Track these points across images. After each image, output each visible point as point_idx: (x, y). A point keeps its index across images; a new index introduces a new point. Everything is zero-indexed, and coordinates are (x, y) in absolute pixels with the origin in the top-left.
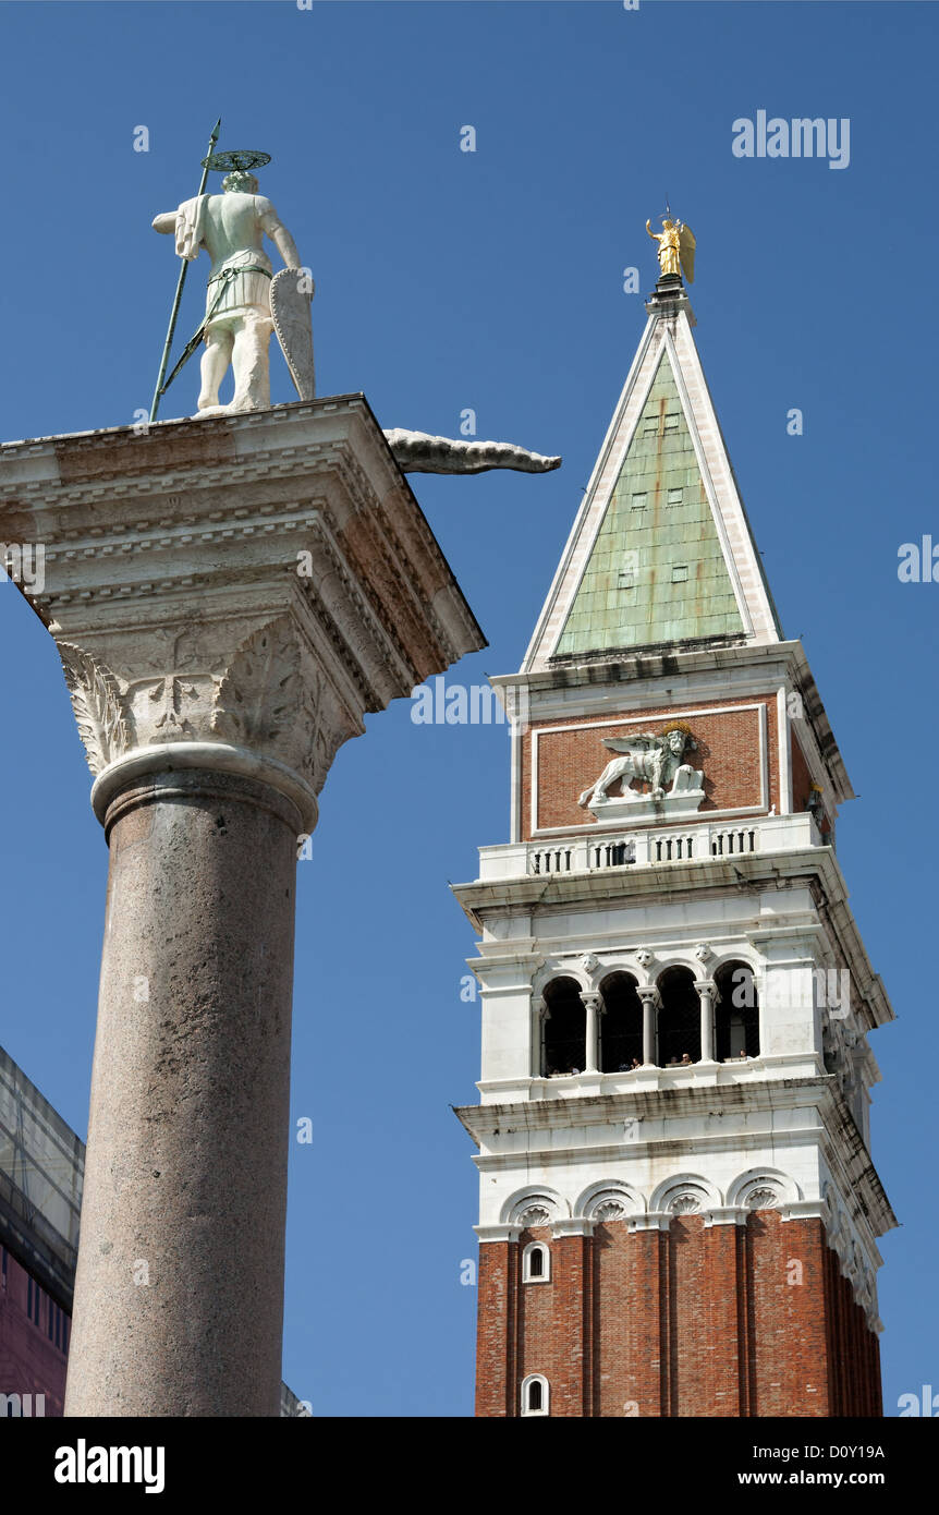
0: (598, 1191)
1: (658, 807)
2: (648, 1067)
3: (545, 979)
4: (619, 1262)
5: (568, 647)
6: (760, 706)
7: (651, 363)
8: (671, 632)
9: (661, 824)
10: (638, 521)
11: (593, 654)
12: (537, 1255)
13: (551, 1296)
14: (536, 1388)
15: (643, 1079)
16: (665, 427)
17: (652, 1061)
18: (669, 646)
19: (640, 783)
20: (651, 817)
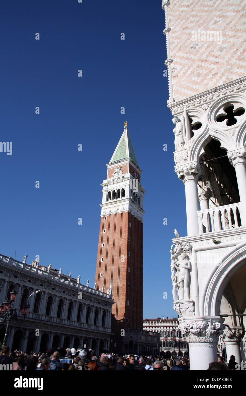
0: (111, 211)
1: (118, 174)
2: (116, 199)
3: (108, 192)
4: (112, 218)
5: (113, 161)
6: (127, 164)
7: (124, 134)
8: (121, 158)
9: (119, 176)
10: (120, 149)
11: (115, 161)
12: (106, 218)
13: (106, 221)
14: (105, 230)
15: (115, 200)
16: (124, 140)
17: (116, 198)
18: (121, 160)
19: (117, 173)
20: (118, 175)
